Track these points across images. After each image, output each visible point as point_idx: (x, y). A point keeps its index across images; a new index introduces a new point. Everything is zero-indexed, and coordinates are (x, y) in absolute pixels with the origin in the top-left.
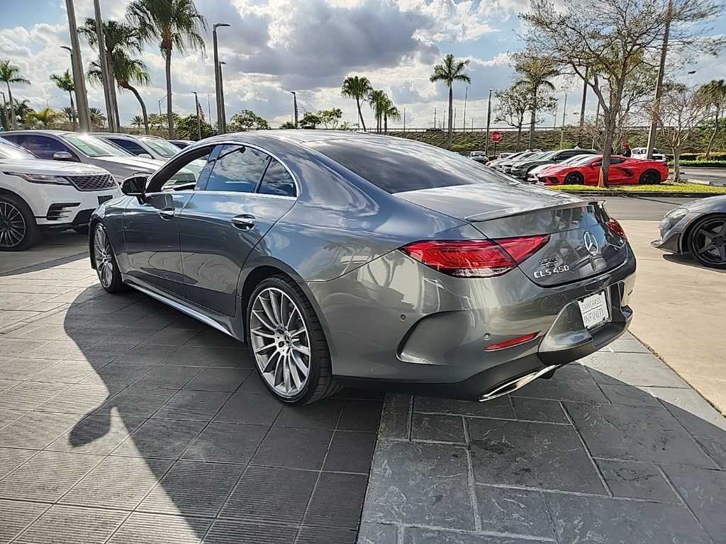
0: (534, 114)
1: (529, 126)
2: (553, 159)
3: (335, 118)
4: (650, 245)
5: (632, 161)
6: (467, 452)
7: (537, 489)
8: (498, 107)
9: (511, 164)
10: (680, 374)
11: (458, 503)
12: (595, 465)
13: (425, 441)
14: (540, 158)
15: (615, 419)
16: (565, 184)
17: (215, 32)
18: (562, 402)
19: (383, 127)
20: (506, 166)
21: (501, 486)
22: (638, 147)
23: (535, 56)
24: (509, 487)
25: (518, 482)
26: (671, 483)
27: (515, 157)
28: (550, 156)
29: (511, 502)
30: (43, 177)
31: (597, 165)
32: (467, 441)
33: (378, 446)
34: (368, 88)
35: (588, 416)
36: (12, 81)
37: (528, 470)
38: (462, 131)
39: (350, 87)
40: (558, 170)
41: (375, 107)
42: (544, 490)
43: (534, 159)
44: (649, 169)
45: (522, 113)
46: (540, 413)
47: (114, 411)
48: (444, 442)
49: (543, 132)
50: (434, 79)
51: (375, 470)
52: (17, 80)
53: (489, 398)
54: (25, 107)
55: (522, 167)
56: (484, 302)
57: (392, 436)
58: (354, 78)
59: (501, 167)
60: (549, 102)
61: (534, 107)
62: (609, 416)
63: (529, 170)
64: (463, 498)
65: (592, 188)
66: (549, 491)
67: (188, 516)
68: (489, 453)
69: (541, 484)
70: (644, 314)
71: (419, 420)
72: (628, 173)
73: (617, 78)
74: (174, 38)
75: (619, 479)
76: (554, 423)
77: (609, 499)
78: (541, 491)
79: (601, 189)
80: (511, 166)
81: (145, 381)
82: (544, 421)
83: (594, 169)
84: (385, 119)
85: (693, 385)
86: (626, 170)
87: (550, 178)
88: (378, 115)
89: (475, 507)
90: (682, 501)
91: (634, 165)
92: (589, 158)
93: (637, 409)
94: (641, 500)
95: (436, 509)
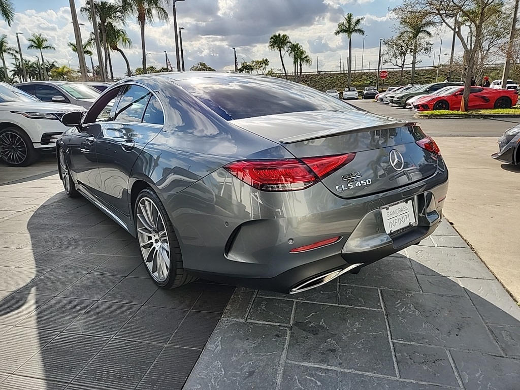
0: (414, 57)
1: (411, 66)
2: (426, 91)
3: (264, 65)
4: (491, 157)
5: (489, 90)
6: (288, 332)
7: (336, 368)
8: (386, 52)
9: (394, 95)
10: (489, 266)
11: (266, 379)
12: (392, 348)
13: (257, 322)
14: (417, 90)
15: (422, 306)
16: (433, 110)
17: (174, 6)
18: (381, 290)
19: (299, 71)
20: (390, 97)
21: (306, 364)
22: (498, 79)
23: (410, 10)
24: (313, 365)
25: (322, 361)
26: (456, 367)
27: (398, 90)
28: (424, 89)
29: (310, 380)
30: (37, 114)
31: (460, 94)
32: (292, 322)
33: (219, 325)
34: (288, 42)
35: (399, 303)
36: (44, 48)
37: (333, 351)
38: (361, 71)
39: (274, 42)
40: (428, 99)
41: (293, 56)
42: (342, 370)
43: (411, 91)
44: (503, 97)
45: (404, 56)
46: (360, 299)
47: (33, 290)
48: (272, 323)
49: (423, 70)
50: (338, 33)
51: (209, 346)
52: (47, 47)
53: (297, 292)
54: (54, 66)
55: (402, 97)
56: (293, 212)
57: (233, 316)
58: (277, 35)
59: (387, 98)
60: (426, 46)
61: (415, 51)
62: (417, 303)
63: (406, 100)
64: (272, 374)
65: (455, 112)
66: (346, 370)
67: (50, 380)
68: (305, 334)
69: (340, 364)
70: (471, 214)
71: (258, 304)
72: (486, 100)
73: (476, 24)
74: (147, 12)
75: (410, 362)
76: (368, 309)
77: (396, 381)
78: (339, 369)
79: (462, 112)
80: (393, 97)
81: (66, 266)
82: (360, 306)
83: (458, 98)
84: (301, 65)
85: (498, 277)
86: (483, 98)
87: (422, 105)
88: (295, 62)
89: (279, 383)
90: (461, 386)
91: (490, 94)
92: (455, 89)
93: (444, 298)
94: (423, 383)
95: (246, 383)
